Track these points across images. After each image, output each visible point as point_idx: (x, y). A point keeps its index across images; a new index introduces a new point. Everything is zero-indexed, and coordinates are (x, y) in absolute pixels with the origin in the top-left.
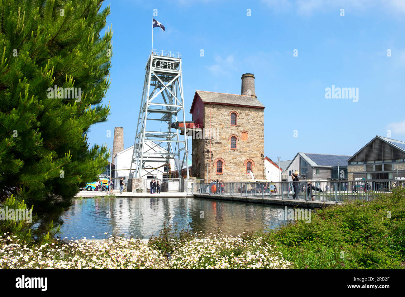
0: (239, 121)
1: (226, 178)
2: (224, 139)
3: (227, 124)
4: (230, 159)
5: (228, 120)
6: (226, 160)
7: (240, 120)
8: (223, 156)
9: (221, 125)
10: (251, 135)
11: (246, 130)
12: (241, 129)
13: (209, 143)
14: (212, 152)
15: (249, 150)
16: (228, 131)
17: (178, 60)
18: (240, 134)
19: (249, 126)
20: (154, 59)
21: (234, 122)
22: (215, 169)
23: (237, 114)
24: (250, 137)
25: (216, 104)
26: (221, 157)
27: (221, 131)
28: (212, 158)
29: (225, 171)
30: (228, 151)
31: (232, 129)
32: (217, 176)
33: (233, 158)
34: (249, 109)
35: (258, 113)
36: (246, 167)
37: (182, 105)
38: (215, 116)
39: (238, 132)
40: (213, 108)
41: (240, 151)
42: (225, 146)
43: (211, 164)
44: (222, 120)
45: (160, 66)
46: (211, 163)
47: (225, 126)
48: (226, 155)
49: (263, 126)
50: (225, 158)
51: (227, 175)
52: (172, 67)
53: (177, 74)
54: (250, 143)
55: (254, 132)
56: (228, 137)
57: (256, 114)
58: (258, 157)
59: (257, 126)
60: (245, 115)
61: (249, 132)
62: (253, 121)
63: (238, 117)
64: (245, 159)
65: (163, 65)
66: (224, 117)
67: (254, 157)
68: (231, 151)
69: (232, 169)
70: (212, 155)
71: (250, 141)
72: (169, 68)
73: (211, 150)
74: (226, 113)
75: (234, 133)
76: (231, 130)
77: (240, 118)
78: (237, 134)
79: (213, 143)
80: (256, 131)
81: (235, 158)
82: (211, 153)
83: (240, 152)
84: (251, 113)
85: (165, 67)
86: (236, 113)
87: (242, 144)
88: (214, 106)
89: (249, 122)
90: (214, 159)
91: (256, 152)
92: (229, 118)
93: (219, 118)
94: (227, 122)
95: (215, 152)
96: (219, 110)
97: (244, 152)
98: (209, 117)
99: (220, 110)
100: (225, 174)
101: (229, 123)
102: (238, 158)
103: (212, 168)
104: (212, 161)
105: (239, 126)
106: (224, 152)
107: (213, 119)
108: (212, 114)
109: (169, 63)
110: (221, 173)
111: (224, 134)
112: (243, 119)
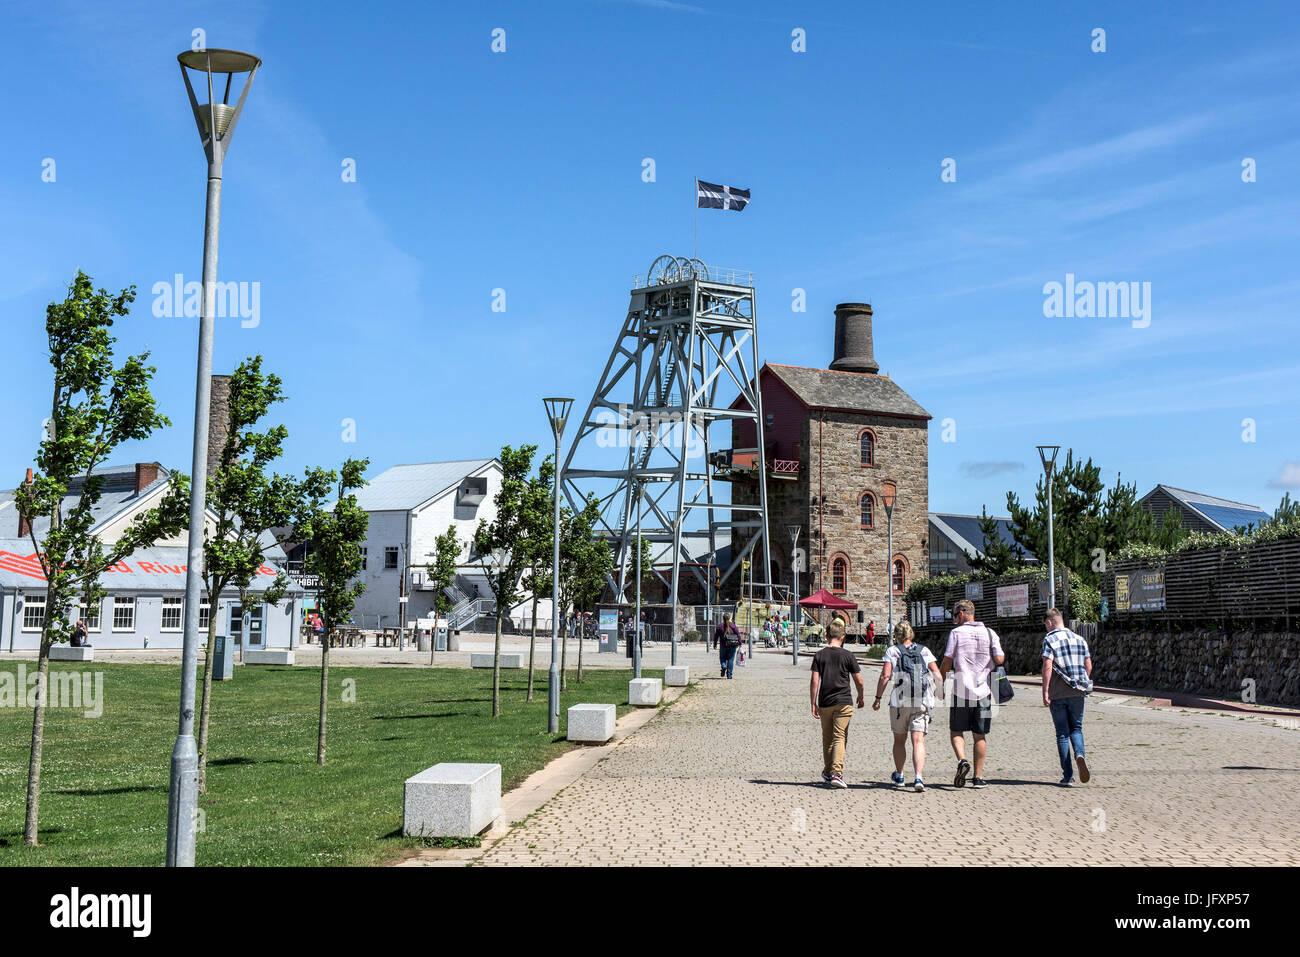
0: (878, 454)
2: (848, 502)
3: (854, 462)
4: (860, 552)
5: (856, 453)
6: (852, 557)
7: (880, 450)
8: (847, 546)
9: (843, 464)
10: (901, 491)
11: (891, 477)
12: (882, 474)
13: (818, 513)
14: (823, 535)
15: (897, 530)
16: (856, 480)
17: (749, 291)
18: (880, 488)
19: (898, 466)
20: (699, 290)
21: (867, 458)
22: (830, 581)
23: (873, 435)
24: (900, 497)
25: (832, 412)
26: (842, 550)
27: (842, 482)
28: (825, 551)
29: (849, 585)
30: (856, 532)
31: (865, 474)
33: (866, 552)
34: (897, 422)
35: (915, 433)
37: (756, 411)
38: (830, 441)
39: (876, 483)
40: (826, 420)
41: (879, 532)
42: (850, 521)
43: (823, 568)
44: (843, 452)
46: (823, 563)
47: (850, 469)
48: (852, 542)
50: (850, 552)
51: (855, 595)
54: (900, 510)
55: (908, 482)
56: (856, 496)
57: (911, 436)
58: (916, 547)
59: (915, 465)
60: (890, 438)
61: (898, 483)
62: (906, 452)
63: (875, 444)
66: (848, 445)
67: (909, 549)
68: (863, 532)
69: (865, 579)
70: (825, 543)
71: (899, 507)
73: (823, 531)
74: (852, 435)
75: (868, 485)
76: (862, 478)
77: (879, 447)
78: (874, 487)
79: (826, 513)
80: (912, 480)
81: (871, 552)
82: (822, 539)
83: (881, 535)
84: (902, 431)
86: (871, 432)
87: (885, 514)
88: (828, 417)
89: (897, 457)
90: (828, 555)
91: (911, 535)
92: (858, 446)
93: (839, 445)
94: (854, 456)
95: (831, 535)
96: (837, 426)
98: (818, 445)
99: (840, 426)
100: (851, 593)
101: (857, 459)
102: (875, 550)
103: (825, 578)
104: (825, 558)
105: (879, 467)
106: (847, 536)
107: (826, 450)
108: (825, 437)
111: (849, 488)
112: (886, 448)
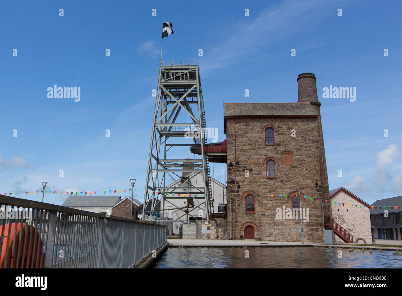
0: (277, 138)
1: (260, 220)
2: (256, 164)
3: (259, 143)
4: (266, 191)
5: (261, 138)
6: (259, 193)
7: (279, 136)
8: (255, 188)
9: (252, 145)
10: (297, 157)
11: (289, 150)
12: (282, 148)
13: (234, 171)
14: (237, 182)
15: (295, 178)
16: (262, 153)
17: (194, 67)
18: (280, 156)
19: (294, 144)
20: (163, 70)
22: (243, 207)
23: (274, 128)
24: (296, 159)
25: (243, 118)
26: (252, 189)
27: (251, 154)
28: (238, 191)
29: (257, 209)
30: (262, 180)
31: (268, 149)
32: (246, 216)
33: (270, 191)
34: (293, 120)
35: (307, 125)
36: (291, 203)
37: (199, 123)
38: (242, 133)
39: (277, 153)
40: (239, 123)
41: (280, 179)
42: (257, 174)
43: (238, 200)
44: (252, 138)
45: (171, 78)
46: (237, 197)
47: (257, 147)
48: (260, 186)
49: (317, 142)
50: (258, 191)
51: (262, 215)
52: (186, 78)
53: (192, 85)
54: (296, 167)
55: (302, 152)
56: (261, 161)
57: (304, 127)
58: (311, 187)
59: (307, 143)
60: (288, 129)
61: (294, 153)
62: (300, 136)
63: (275, 133)
64: (289, 191)
65: (175, 76)
66: (255, 135)
67: (304, 188)
68: (267, 180)
69: (269, 206)
70: (239, 186)
71: (296, 165)
72: (183, 79)
73: (237, 180)
74: (258, 129)
75: (270, 154)
76: (266, 151)
77: (279, 134)
78: (275, 156)
79: (239, 171)
80: (306, 150)
81: (274, 191)
82: (237, 185)
83: (282, 181)
84: (297, 125)
85: (177, 78)
86: (272, 127)
87: (285, 170)
88: (241, 120)
89: (293, 139)
90: (241, 193)
91: (306, 181)
92: (263, 134)
93: (248, 135)
94: (260, 140)
95: (243, 182)
96: (247, 125)
97: (288, 181)
98: (233, 136)
99: (249, 125)
100: (259, 213)
101: (262, 142)
102: (277, 190)
103: (239, 205)
104: (239, 194)
105: (278, 145)
106: (256, 182)
107: (239, 138)
108: (238, 132)
109: (182, 73)
110: (251, 212)
111: (256, 157)
112: (285, 134)
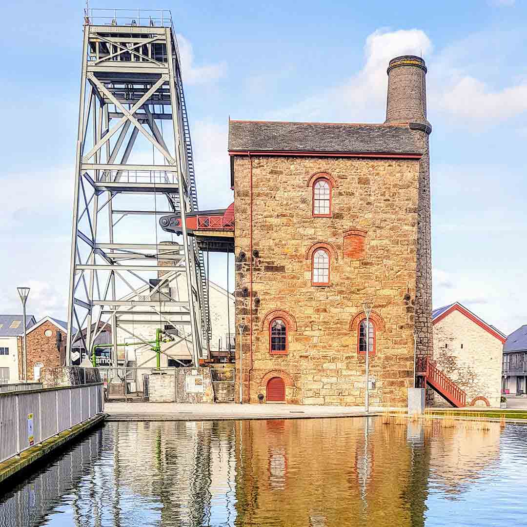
0: (337, 202)
2: (292, 257)
3: (301, 213)
4: (309, 311)
5: (304, 202)
6: (298, 315)
8: (288, 305)
9: (284, 216)
10: (374, 242)
11: (359, 227)
12: (346, 224)
13: (248, 270)
14: (255, 294)
15: (366, 285)
16: (305, 233)
17: (161, 31)
18: (341, 240)
19: (370, 216)
20: (91, 36)
22: (266, 342)
23: (332, 180)
24: (372, 248)
25: (268, 156)
26: (282, 308)
27: (283, 235)
28: (256, 310)
29: (293, 346)
30: (304, 290)
31: (318, 225)
32: (270, 360)
33: (317, 311)
35: (398, 175)
37: (175, 164)
38: (265, 190)
39: (334, 234)
40: (260, 166)
41: (339, 288)
42: (294, 278)
43: (255, 328)
44: (286, 202)
45: (112, 55)
46: (254, 324)
47: (295, 220)
48: (298, 300)
50: (294, 311)
51: (301, 357)
53: (159, 76)
54: (371, 264)
55: (384, 232)
56: (303, 250)
58: (396, 304)
59: (396, 214)
60: (359, 183)
61: (369, 233)
62: (383, 198)
63: (334, 191)
64: (354, 310)
65: (119, 52)
66: (293, 194)
67: (383, 306)
68: (313, 289)
69: (315, 340)
70: (258, 302)
71: (370, 259)
72: (137, 59)
73: (254, 290)
74: (299, 181)
75: (321, 237)
76: (313, 230)
77: (340, 194)
78: (331, 239)
79: (259, 270)
80: (392, 229)
81: (325, 311)
82: (254, 298)
83: (341, 292)
84: (378, 174)
85: (126, 57)
86: (328, 177)
87: (348, 269)
88: (264, 162)
89: (369, 204)
90: (261, 315)
91: (387, 292)
92: (308, 193)
93: (279, 195)
94: (302, 206)
95: (266, 293)
97: (352, 293)
98: (247, 195)
99: (281, 173)
100: (295, 354)
101: (308, 209)
102: (332, 308)
103: (258, 339)
104: (257, 318)
105: (339, 216)
106: (291, 294)
107: (259, 201)
108: (257, 186)
109: (135, 44)
110: (281, 352)
111: (293, 242)
112: (353, 194)
